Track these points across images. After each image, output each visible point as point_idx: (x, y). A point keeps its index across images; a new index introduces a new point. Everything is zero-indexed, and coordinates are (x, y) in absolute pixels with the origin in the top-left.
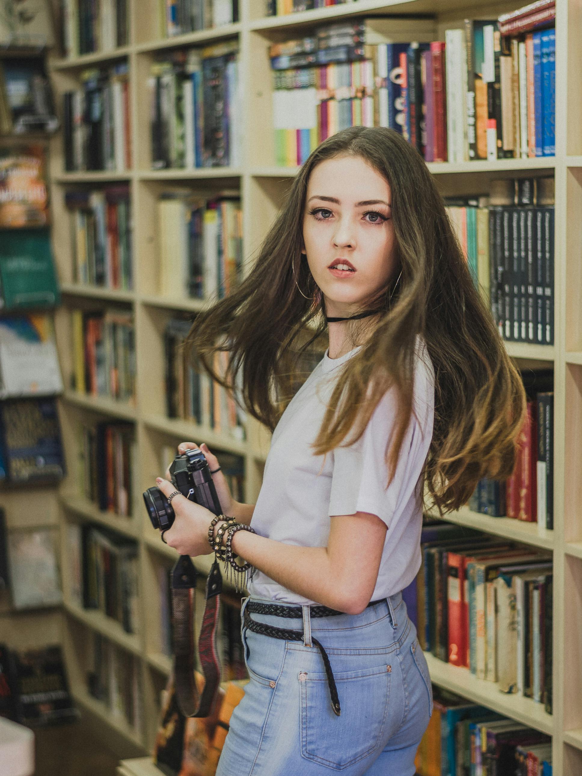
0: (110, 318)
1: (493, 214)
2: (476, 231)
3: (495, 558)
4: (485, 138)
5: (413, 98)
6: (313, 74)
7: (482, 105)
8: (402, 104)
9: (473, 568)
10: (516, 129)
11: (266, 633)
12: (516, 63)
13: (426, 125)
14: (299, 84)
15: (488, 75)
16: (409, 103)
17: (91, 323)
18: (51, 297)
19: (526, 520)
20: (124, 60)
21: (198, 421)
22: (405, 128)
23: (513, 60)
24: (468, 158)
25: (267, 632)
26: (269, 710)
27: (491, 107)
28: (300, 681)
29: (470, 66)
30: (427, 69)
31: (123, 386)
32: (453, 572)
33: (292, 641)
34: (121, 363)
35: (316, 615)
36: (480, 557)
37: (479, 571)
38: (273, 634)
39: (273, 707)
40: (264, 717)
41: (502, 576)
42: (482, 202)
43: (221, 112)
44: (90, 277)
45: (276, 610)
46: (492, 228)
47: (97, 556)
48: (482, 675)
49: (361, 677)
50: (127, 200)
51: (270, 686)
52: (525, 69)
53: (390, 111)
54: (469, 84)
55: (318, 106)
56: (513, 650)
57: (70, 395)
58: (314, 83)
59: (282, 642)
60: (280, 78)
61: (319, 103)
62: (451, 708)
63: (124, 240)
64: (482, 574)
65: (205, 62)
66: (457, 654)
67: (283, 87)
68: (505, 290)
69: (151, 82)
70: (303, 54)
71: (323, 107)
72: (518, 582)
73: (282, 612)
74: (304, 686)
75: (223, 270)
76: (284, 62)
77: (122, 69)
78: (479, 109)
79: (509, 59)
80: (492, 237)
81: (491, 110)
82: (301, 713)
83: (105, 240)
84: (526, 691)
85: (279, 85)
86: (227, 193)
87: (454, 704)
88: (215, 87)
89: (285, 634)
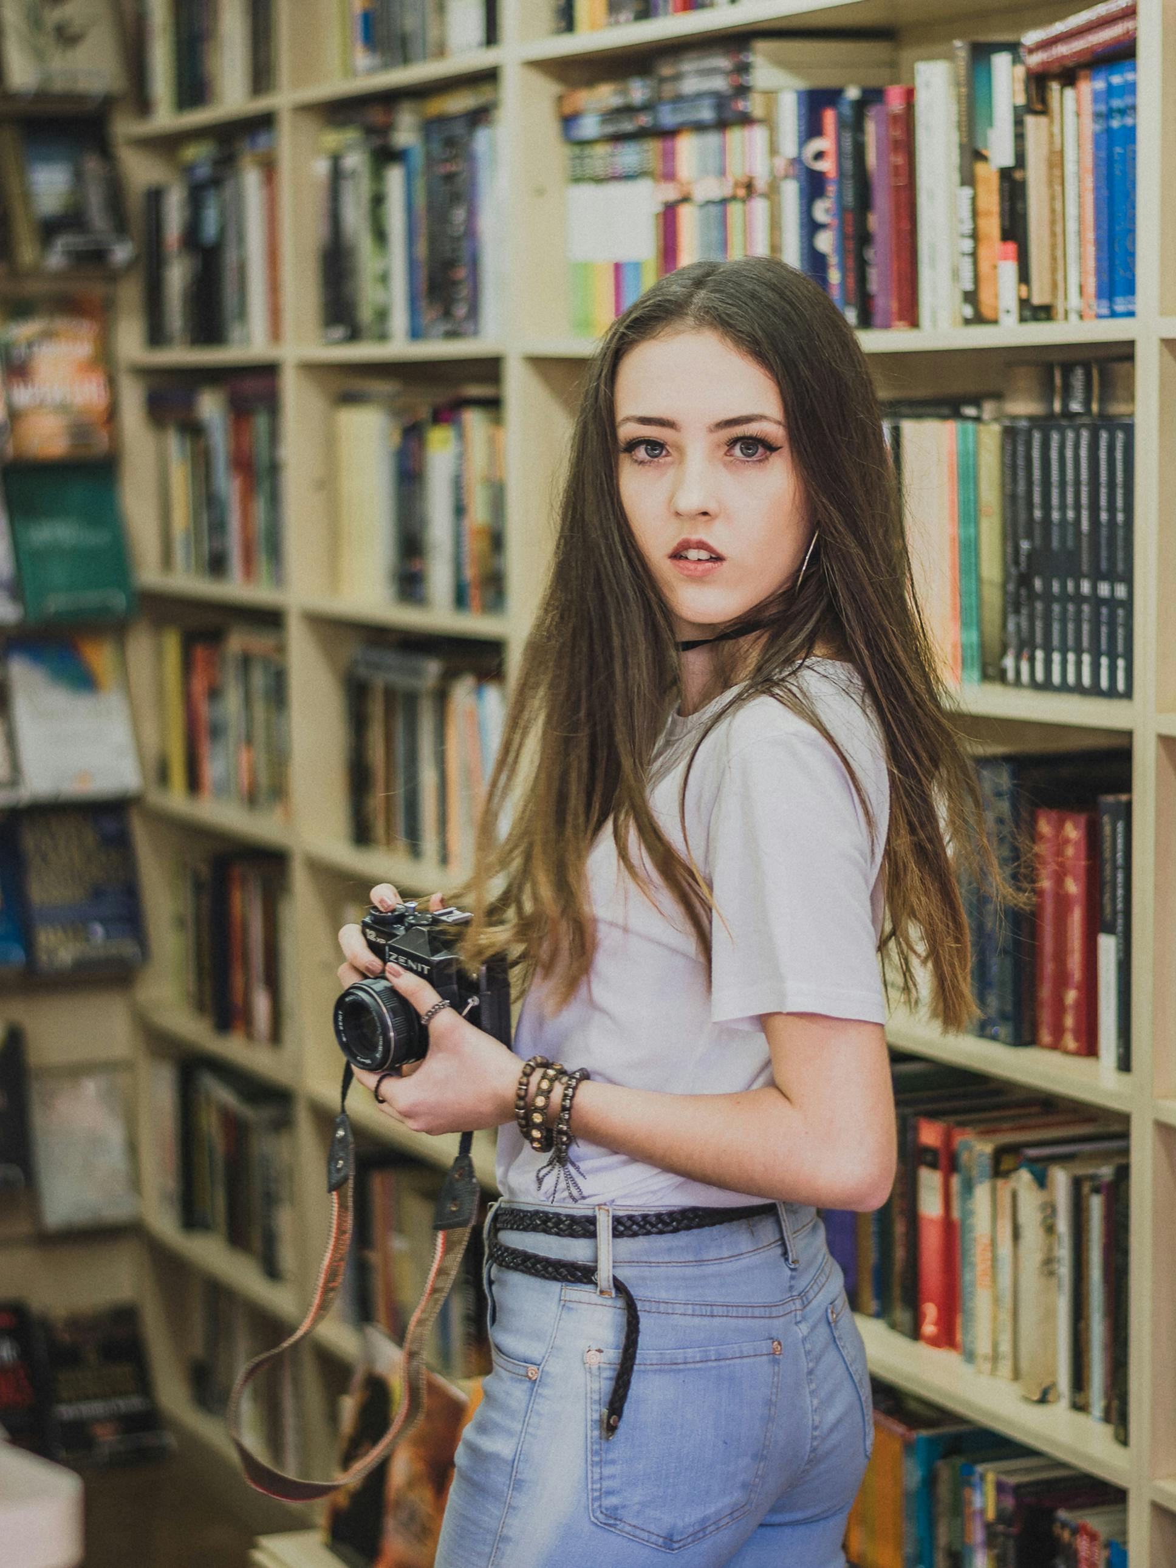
0: (237, 642)
1: (1010, 434)
2: (976, 467)
3: (1012, 1129)
4: (995, 279)
5: (850, 199)
6: (648, 151)
7: (988, 214)
8: (827, 211)
9: (970, 1149)
10: (1056, 261)
11: (524, 1269)
12: (1056, 129)
13: (875, 253)
14: (620, 170)
15: (1001, 153)
16: (842, 210)
17: (200, 653)
18: (119, 601)
19: (1077, 1053)
20: (265, 122)
21: (415, 851)
22: (833, 260)
23: (1051, 122)
24: (959, 320)
25: (526, 1267)
26: (526, 1425)
27: (1007, 218)
28: (587, 1365)
29: (965, 134)
30: (878, 140)
31: (264, 780)
32: (929, 1158)
33: (573, 1285)
34: (260, 733)
35: (625, 1232)
36: (982, 1127)
37: (981, 1155)
38: (536, 1270)
39: (534, 1419)
40: (515, 1440)
41: (1026, 1167)
42: (989, 409)
43: (462, 228)
44: (196, 562)
45: (545, 1222)
46: (1008, 460)
47: (210, 1124)
48: (987, 1366)
49: (716, 1360)
50: (272, 403)
51: (527, 1376)
52: (1076, 139)
53: (802, 226)
54: (962, 169)
55: (657, 215)
56: (1049, 1315)
57: (156, 798)
58: (649, 168)
59: (555, 1287)
60: (580, 158)
61: (659, 208)
62: (924, 1433)
63: (266, 486)
64: (986, 1162)
65: (431, 126)
66: (937, 1324)
67: (588, 176)
68: (1034, 586)
69: (321, 167)
70: (628, 110)
71: (669, 217)
72: (1060, 1178)
73: (556, 1225)
74: (596, 1376)
75: (465, 546)
76: (590, 127)
77: (262, 140)
78: (982, 223)
79: (1043, 120)
80: (1008, 480)
81: (1007, 223)
82: (589, 1432)
83: (228, 486)
84: (1077, 1400)
85: (578, 172)
86: (475, 391)
87: (929, 1424)
88: (450, 178)
89: (561, 1270)
